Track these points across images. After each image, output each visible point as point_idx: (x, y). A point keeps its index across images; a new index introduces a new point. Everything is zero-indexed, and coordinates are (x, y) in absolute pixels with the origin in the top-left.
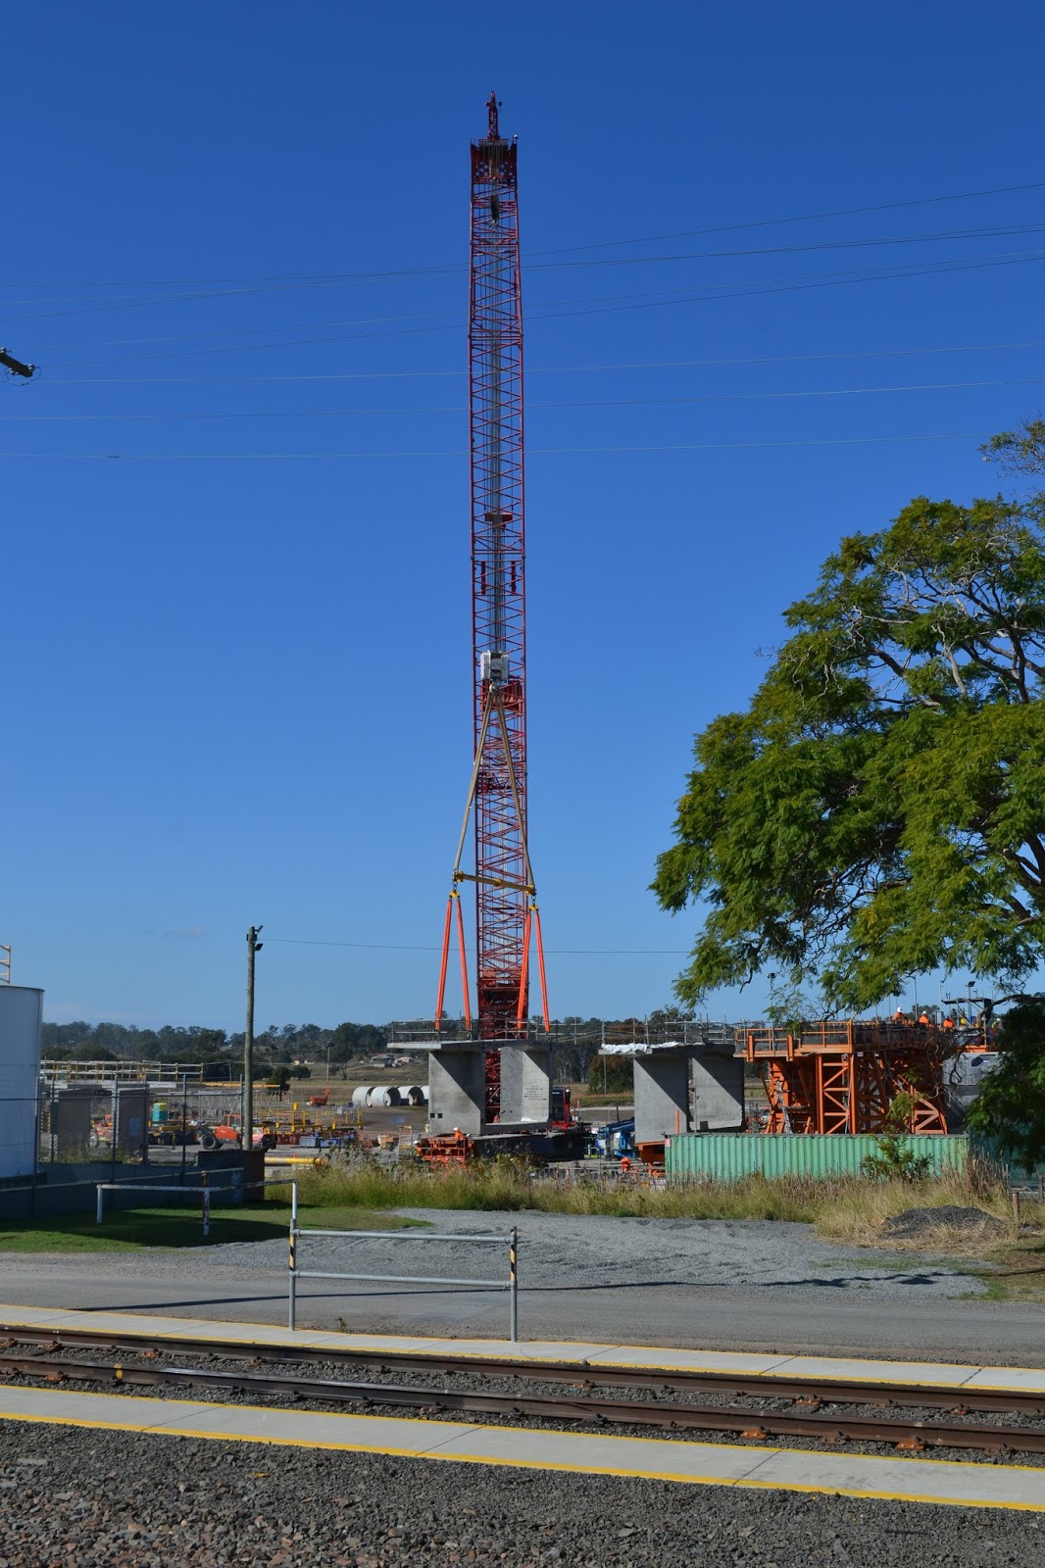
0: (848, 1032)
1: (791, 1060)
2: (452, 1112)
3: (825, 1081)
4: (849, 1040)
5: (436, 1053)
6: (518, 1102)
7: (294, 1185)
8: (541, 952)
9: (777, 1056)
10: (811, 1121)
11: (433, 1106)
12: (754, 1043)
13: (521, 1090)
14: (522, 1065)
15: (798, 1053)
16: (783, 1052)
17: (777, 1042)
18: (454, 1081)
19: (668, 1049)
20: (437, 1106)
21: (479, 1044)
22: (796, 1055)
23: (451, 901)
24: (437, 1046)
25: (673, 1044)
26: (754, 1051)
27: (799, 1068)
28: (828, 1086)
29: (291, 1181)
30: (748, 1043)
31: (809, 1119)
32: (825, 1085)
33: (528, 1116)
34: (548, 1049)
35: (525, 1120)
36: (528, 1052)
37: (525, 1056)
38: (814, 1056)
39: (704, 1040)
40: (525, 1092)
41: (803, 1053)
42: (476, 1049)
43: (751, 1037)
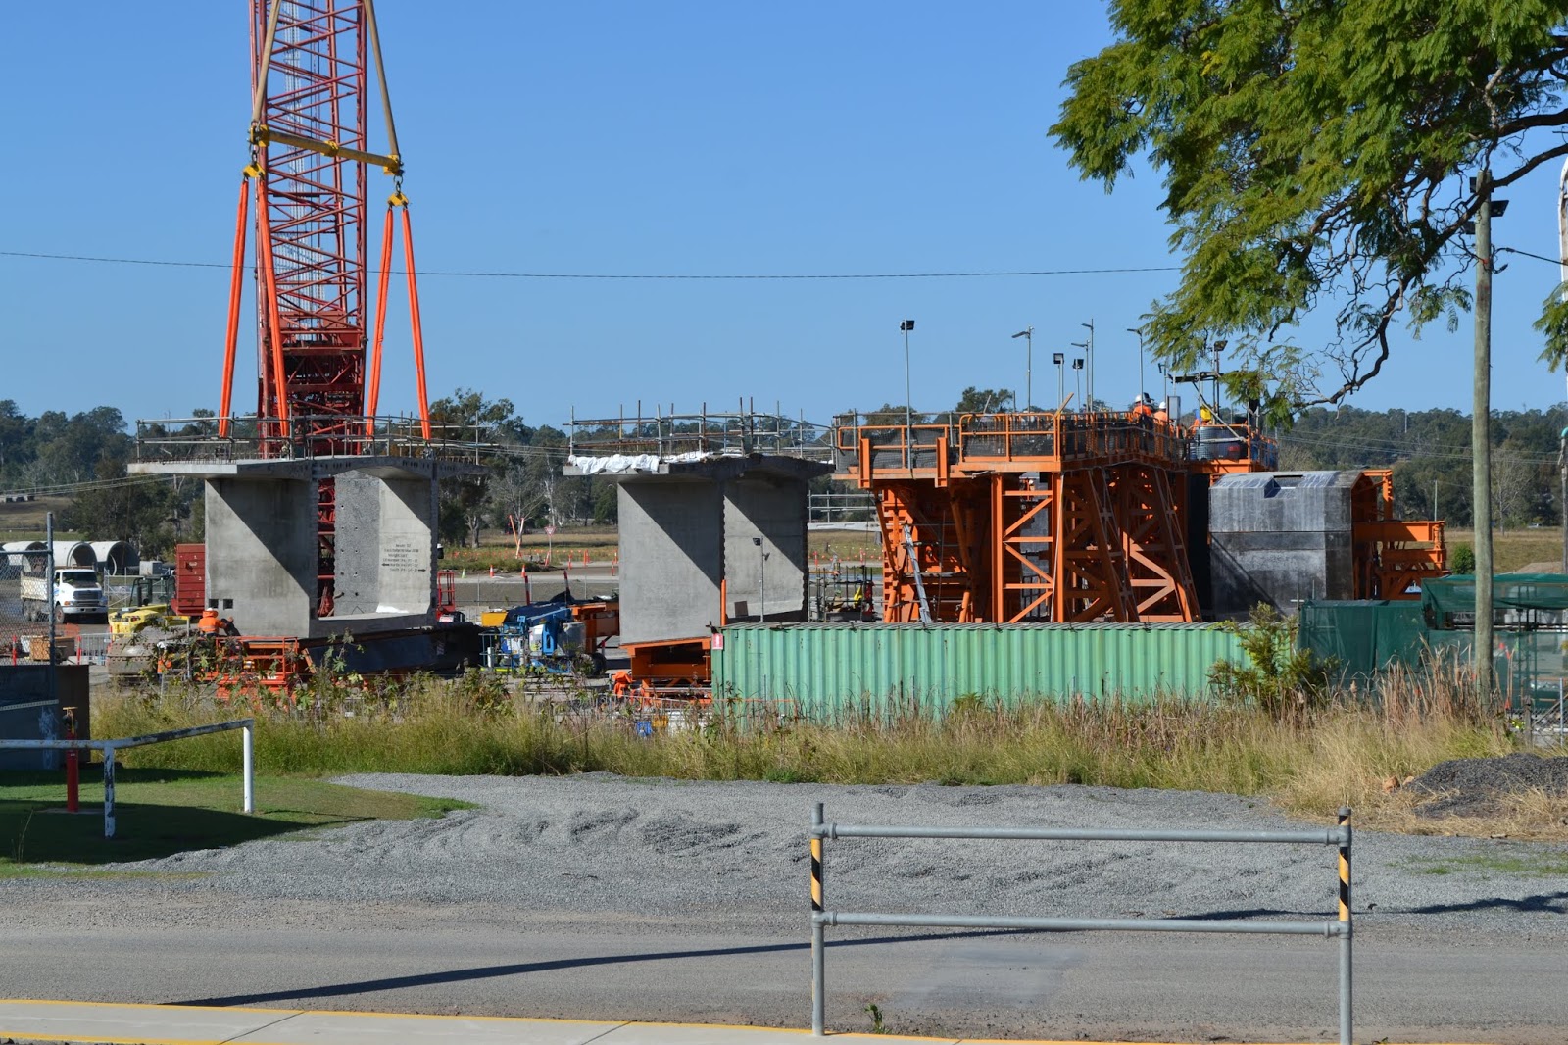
0: (1054, 431)
1: (944, 484)
2: (253, 596)
3: (1006, 525)
4: (1056, 447)
5: (221, 483)
6: (371, 576)
7: (246, 733)
8: (412, 273)
9: (916, 477)
10: (970, 600)
11: (214, 586)
12: (873, 453)
13: (376, 553)
14: (378, 505)
15: (957, 472)
16: (930, 470)
17: (917, 452)
18: (254, 537)
19: (693, 465)
20: (222, 584)
21: (304, 466)
22: (952, 476)
23: (246, 184)
24: (229, 468)
25: (698, 456)
26: (871, 468)
27: (954, 500)
28: (1012, 535)
29: (242, 724)
30: (860, 452)
31: (966, 595)
32: (1009, 531)
33: (392, 603)
34: (428, 474)
35: (386, 609)
36: (389, 481)
37: (383, 485)
38: (986, 479)
39: (747, 449)
40: (383, 555)
41: (966, 472)
42: (300, 476)
43: (866, 442)
